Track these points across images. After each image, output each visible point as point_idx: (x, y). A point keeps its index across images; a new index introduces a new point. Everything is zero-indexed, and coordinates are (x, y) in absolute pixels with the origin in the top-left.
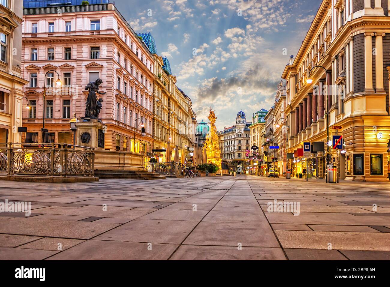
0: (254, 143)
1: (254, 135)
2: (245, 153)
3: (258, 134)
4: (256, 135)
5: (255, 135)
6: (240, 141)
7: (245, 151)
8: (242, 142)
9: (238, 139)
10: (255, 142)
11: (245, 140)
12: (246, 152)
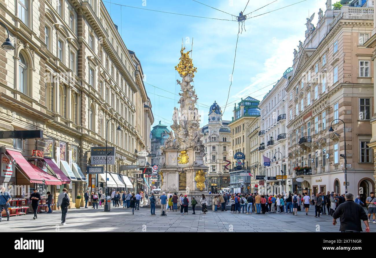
0: (237, 149)
1: (237, 137)
2: (221, 165)
3: (245, 134)
4: (241, 136)
5: (239, 136)
6: (214, 148)
7: (221, 162)
8: (217, 148)
9: (211, 144)
10: (238, 147)
11: (221, 145)
12: (223, 163)
